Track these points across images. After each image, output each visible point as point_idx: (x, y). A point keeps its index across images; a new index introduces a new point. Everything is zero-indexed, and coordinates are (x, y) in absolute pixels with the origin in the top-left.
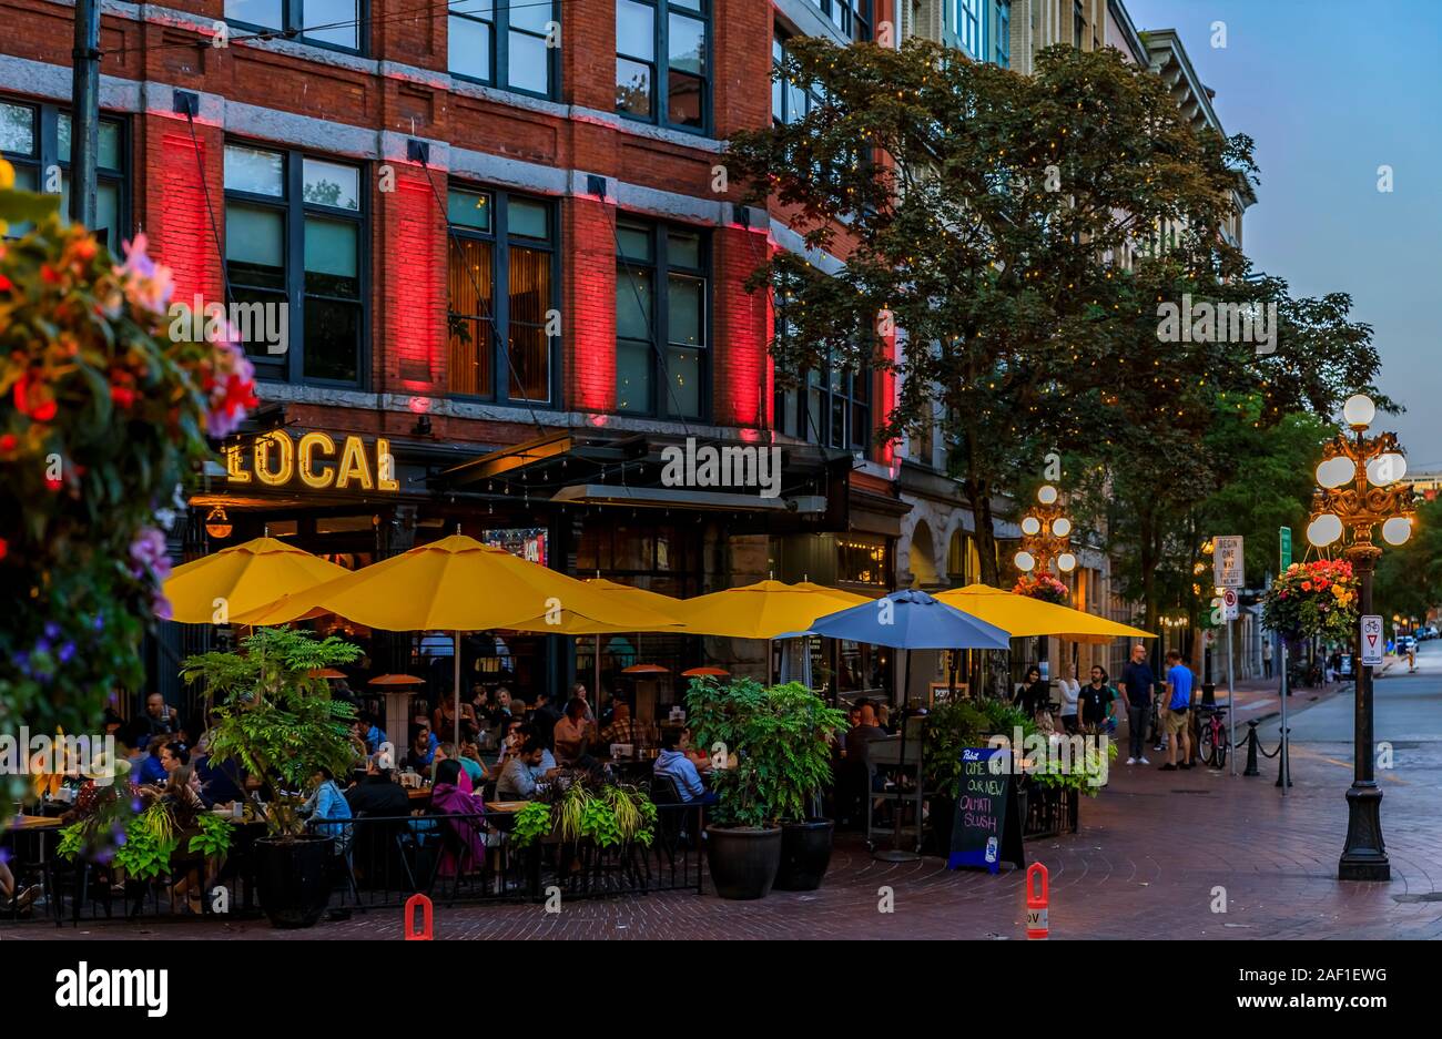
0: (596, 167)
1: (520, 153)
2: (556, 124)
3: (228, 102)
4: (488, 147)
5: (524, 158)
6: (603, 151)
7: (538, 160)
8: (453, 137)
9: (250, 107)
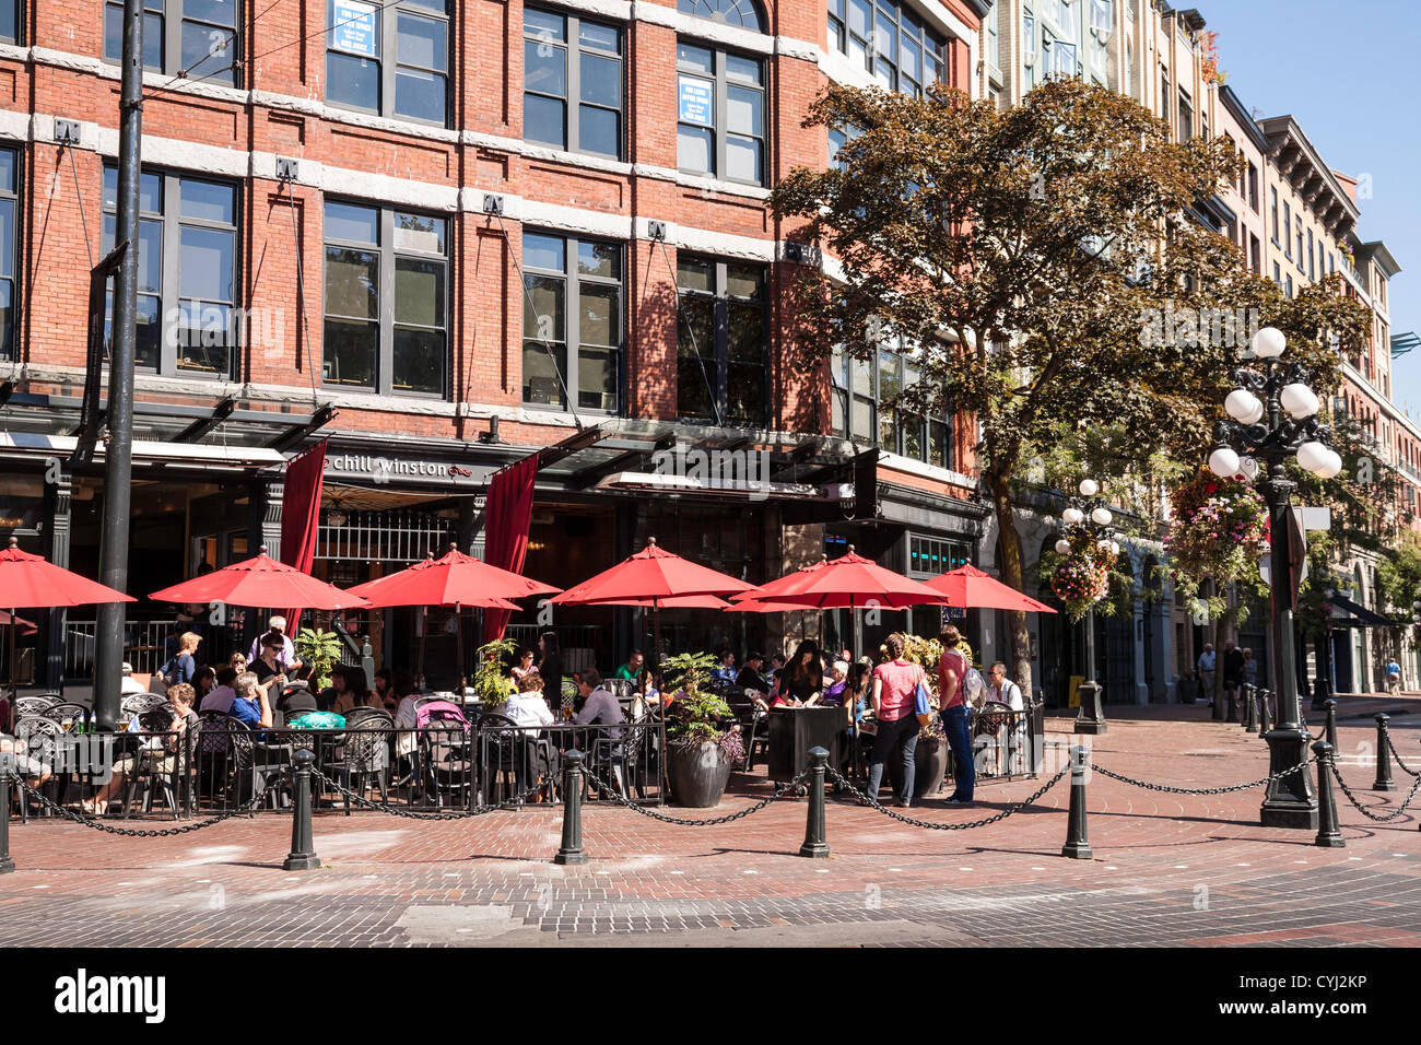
0: (657, 213)
1: (588, 204)
2: (619, 179)
3: (325, 167)
4: (559, 200)
5: (592, 208)
6: (664, 201)
7: (605, 209)
8: (527, 193)
9: (346, 171)
